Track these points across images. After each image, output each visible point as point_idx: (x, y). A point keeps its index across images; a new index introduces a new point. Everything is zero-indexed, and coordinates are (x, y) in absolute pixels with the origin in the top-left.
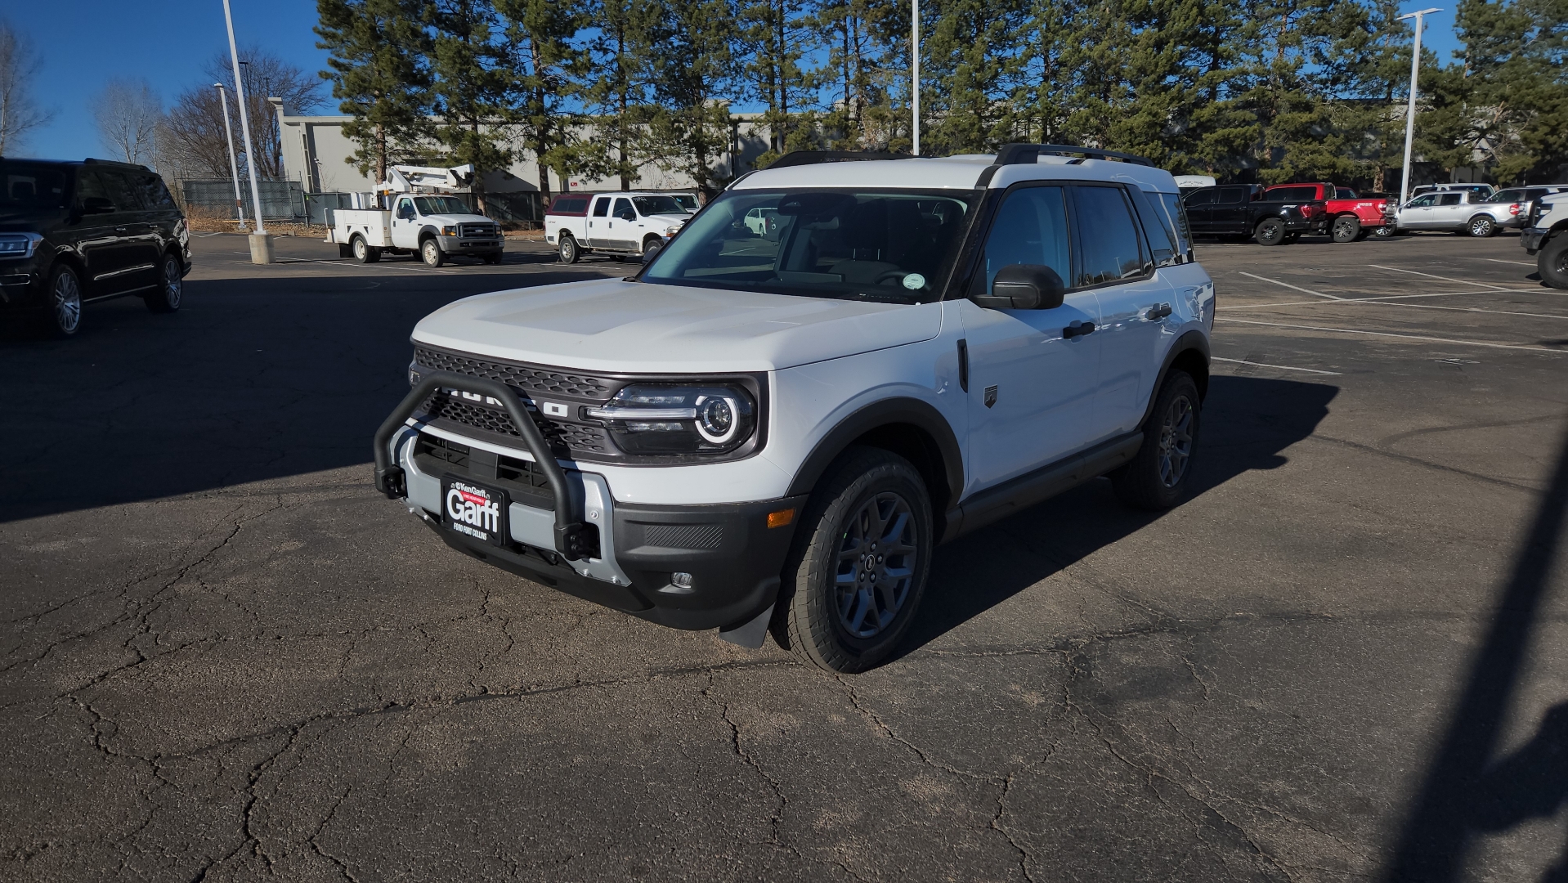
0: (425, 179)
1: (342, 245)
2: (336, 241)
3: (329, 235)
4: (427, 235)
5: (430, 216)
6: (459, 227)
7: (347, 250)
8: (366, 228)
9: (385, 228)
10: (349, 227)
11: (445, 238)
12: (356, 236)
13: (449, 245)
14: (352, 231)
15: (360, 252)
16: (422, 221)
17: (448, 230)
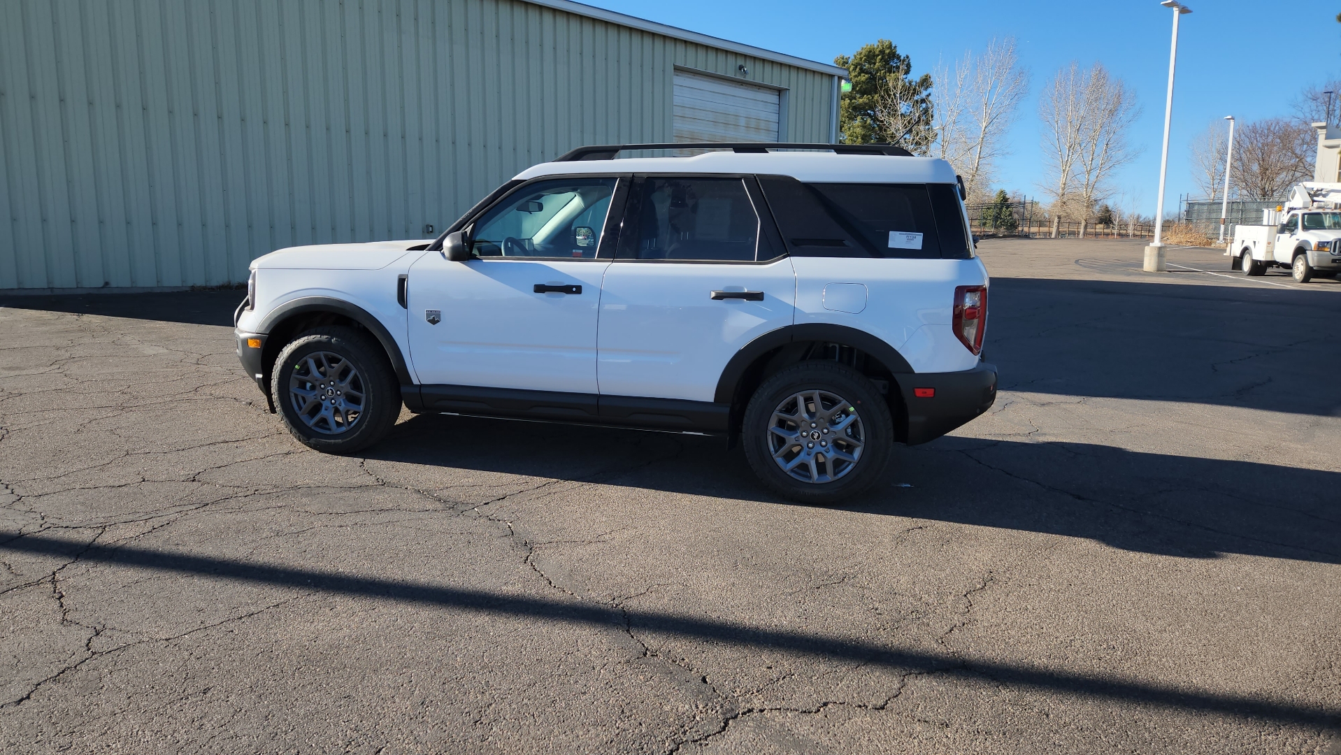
0: (1332, 194)
1: (1235, 257)
2: (1232, 255)
3: (1228, 249)
4: (1300, 251)
5: (1311, 231)
6: (1336, 243)
7: (1237, 263)
8: (1255, 242)
9: (1269, 243)
10: (1243, 241)
11: (1316, 253)
12: (1245, 250)
13: (1318, 261)
14: (1244, 246)
15: (1246, 266)
16: (1301, 235)
17: (1321, 246)
